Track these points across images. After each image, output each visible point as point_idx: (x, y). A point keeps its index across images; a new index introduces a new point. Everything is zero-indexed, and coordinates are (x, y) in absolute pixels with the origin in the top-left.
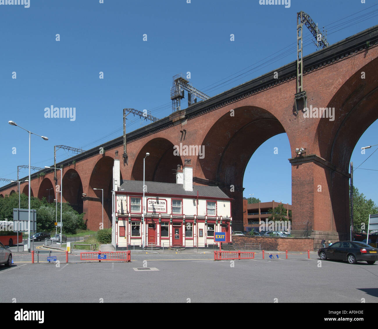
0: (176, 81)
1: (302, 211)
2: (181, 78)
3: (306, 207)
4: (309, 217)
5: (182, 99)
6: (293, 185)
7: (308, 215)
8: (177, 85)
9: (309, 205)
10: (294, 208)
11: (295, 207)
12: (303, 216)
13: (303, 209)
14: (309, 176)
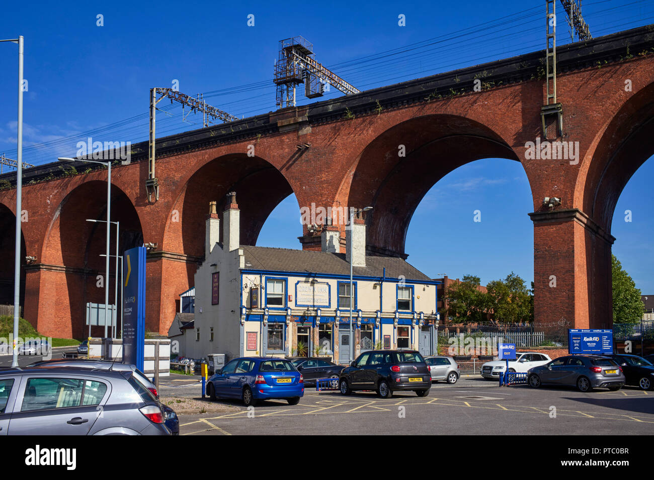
0: (289, 50)
1: (553, 302)
2: (298, 45)
3: (560, 295)
4: (566, 312)
5: (300, 84)
6: (536, 257)
7: (565, 309)
8: (290, 59)
9: (568, 292)
10: (539, 297)
11: (541, 295)
12: (556, 311)
13: (555, 299)
14: (566, 243)
